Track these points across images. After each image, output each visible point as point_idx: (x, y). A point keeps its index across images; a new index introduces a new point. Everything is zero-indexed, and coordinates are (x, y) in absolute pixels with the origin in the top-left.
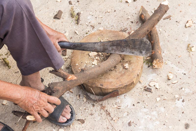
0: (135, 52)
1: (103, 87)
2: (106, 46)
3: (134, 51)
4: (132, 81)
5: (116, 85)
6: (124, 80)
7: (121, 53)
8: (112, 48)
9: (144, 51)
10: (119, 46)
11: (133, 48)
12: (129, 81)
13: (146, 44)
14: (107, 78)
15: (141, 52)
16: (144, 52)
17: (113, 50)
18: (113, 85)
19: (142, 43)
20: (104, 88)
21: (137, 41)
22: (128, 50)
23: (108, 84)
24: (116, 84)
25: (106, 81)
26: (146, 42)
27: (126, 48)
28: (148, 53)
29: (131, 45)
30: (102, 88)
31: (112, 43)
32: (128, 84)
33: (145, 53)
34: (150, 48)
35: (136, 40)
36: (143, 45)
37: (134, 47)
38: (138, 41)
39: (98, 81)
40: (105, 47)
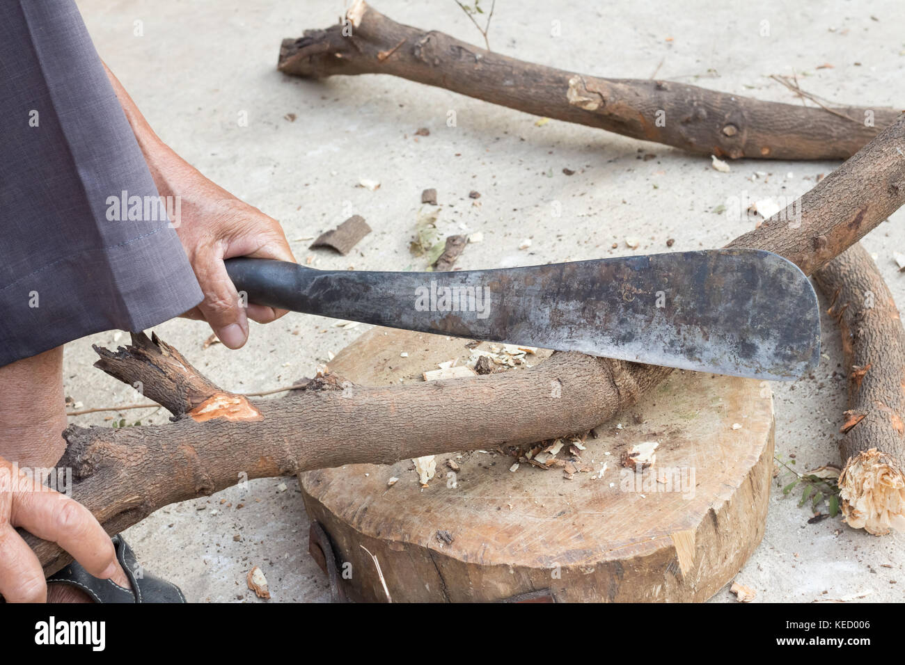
0: (708, 345)
1: (452, 552)
2: (519, 293)
3: (699, 340)
4: (663, 545)
5: (544, 551)
6: (606, 526)
7: (610, 347)
8: (556, 312)
9: (767, 344)
10: (598, 300)
11: (689, 319)
12: (637, 538)
13: (782, 293)
14: (493, 501)
15: (747, 350)
16: (766, 349)
17: (560, 324)
18: (524, 545)
19: (753, 284)
20: (458, 557)
21: (721, 269)
22: (656, 332)
23: (492, 540)
24: (544, 542)
25: (485, 516)
26: (784, 279)
27: (643, 312)
28: (791, 358)
29: (678, 291)
30: (447, 558)
31: (558, 280)
32: (630, 556)
33: (776, 355)
34: (807, 322)
35: (711, 264)
36: (758, 297)
37: (702, 310)
38: (726, 270)
39: (428, 511)
40: (511, 301)
